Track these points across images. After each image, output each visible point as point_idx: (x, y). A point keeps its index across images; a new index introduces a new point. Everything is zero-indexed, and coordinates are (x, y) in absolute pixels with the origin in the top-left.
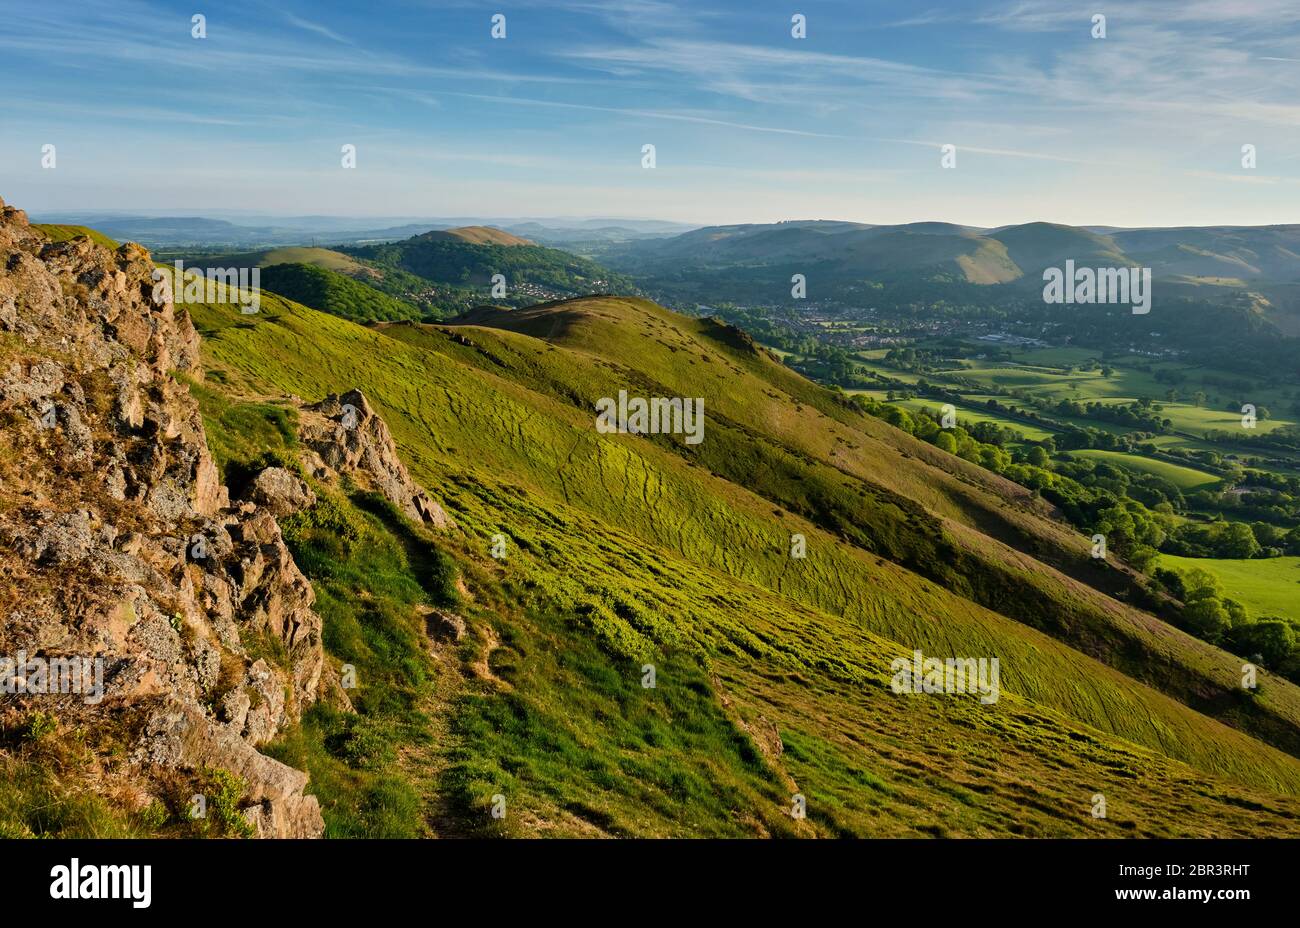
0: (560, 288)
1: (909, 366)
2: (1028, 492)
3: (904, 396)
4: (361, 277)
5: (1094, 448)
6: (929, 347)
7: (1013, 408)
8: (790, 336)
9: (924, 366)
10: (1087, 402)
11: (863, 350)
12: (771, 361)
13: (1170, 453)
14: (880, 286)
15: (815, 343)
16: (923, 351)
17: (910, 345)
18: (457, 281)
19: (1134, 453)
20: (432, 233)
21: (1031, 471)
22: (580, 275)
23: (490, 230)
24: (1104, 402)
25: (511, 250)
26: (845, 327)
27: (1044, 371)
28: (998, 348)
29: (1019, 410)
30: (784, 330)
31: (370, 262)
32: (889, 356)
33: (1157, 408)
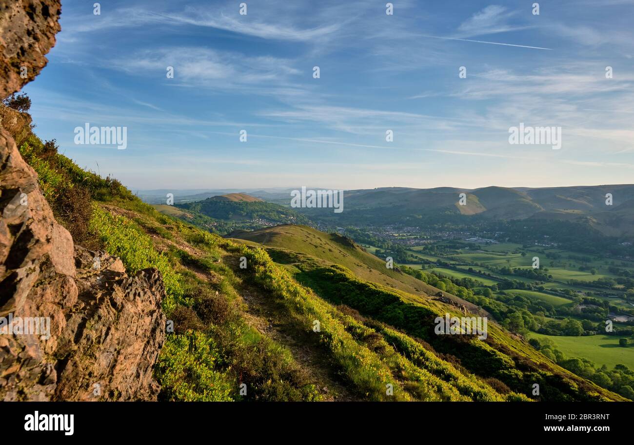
0: (274, 220)
1: (433, 253)
2: (477, 307)
3: (430, 267)
4: (183, 218)
5: (517, 288)
6: (443, 244)
7: (480, 271)
8: (379, 241)
9: (441, 253)
10: (514, 268)
11: (412, 246)
12: (361, 251)
13: (551, 290)
14: (421, 216)
15: (391, 243)
16: (440, 246)
17: (434, 243)
18: (227, 219)
19: (535, 291)
20: (215, 197)
21: (479, 298)
22: (283, 214)
23: (242, 195)
24: (522, 268)
25: (252, 204)
26: (404, 236)
27: (496, 255)
28: (474, 244)
29: (482, 272)
30: (376, 238)
31: (187, 211)
32: (425, 249)
33: (546, 270)
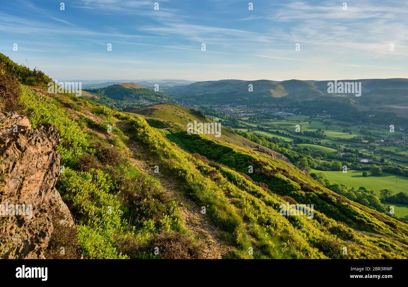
0: (154, 101)
1: (255, 122)
2: (280, 154)
3: (252, 130)
4: (93, 99)
5: (305, 143)
6: (261, 116)
7: (283, 133)
8: (221, 114)
9: (259, 121)
10: (304, 131)
11: (242, 117)
12: (210, 120)
13: (325, 144)
14: (248, 99)
15: (228, 115)
16: (259, 117)
17: (255, 116)
18: (122, 99)
19: (315, 144)
20: (114, 85)
21: (282, 149)
22: (160, 97)
23: (132, 84)
24: (308, 130)
25: (138, 90)
26: (237, 111)
27: (293, 122)
28: (280, 116)
29: (285, 133)
30: (220, 112)
31: (95, 94)
32: (249, 119)
33: (323, 132)
